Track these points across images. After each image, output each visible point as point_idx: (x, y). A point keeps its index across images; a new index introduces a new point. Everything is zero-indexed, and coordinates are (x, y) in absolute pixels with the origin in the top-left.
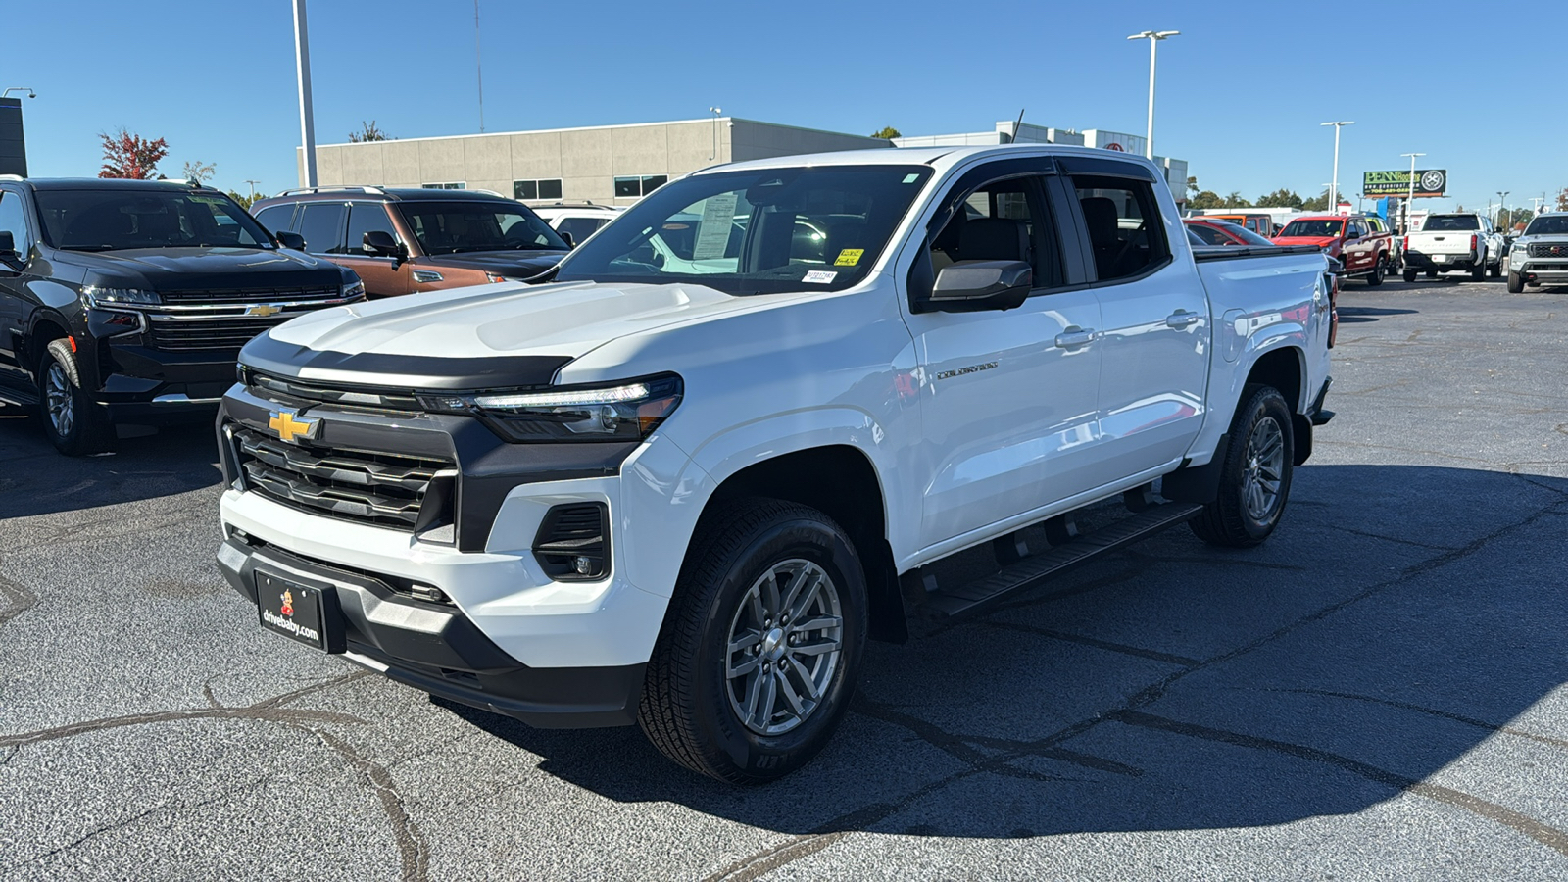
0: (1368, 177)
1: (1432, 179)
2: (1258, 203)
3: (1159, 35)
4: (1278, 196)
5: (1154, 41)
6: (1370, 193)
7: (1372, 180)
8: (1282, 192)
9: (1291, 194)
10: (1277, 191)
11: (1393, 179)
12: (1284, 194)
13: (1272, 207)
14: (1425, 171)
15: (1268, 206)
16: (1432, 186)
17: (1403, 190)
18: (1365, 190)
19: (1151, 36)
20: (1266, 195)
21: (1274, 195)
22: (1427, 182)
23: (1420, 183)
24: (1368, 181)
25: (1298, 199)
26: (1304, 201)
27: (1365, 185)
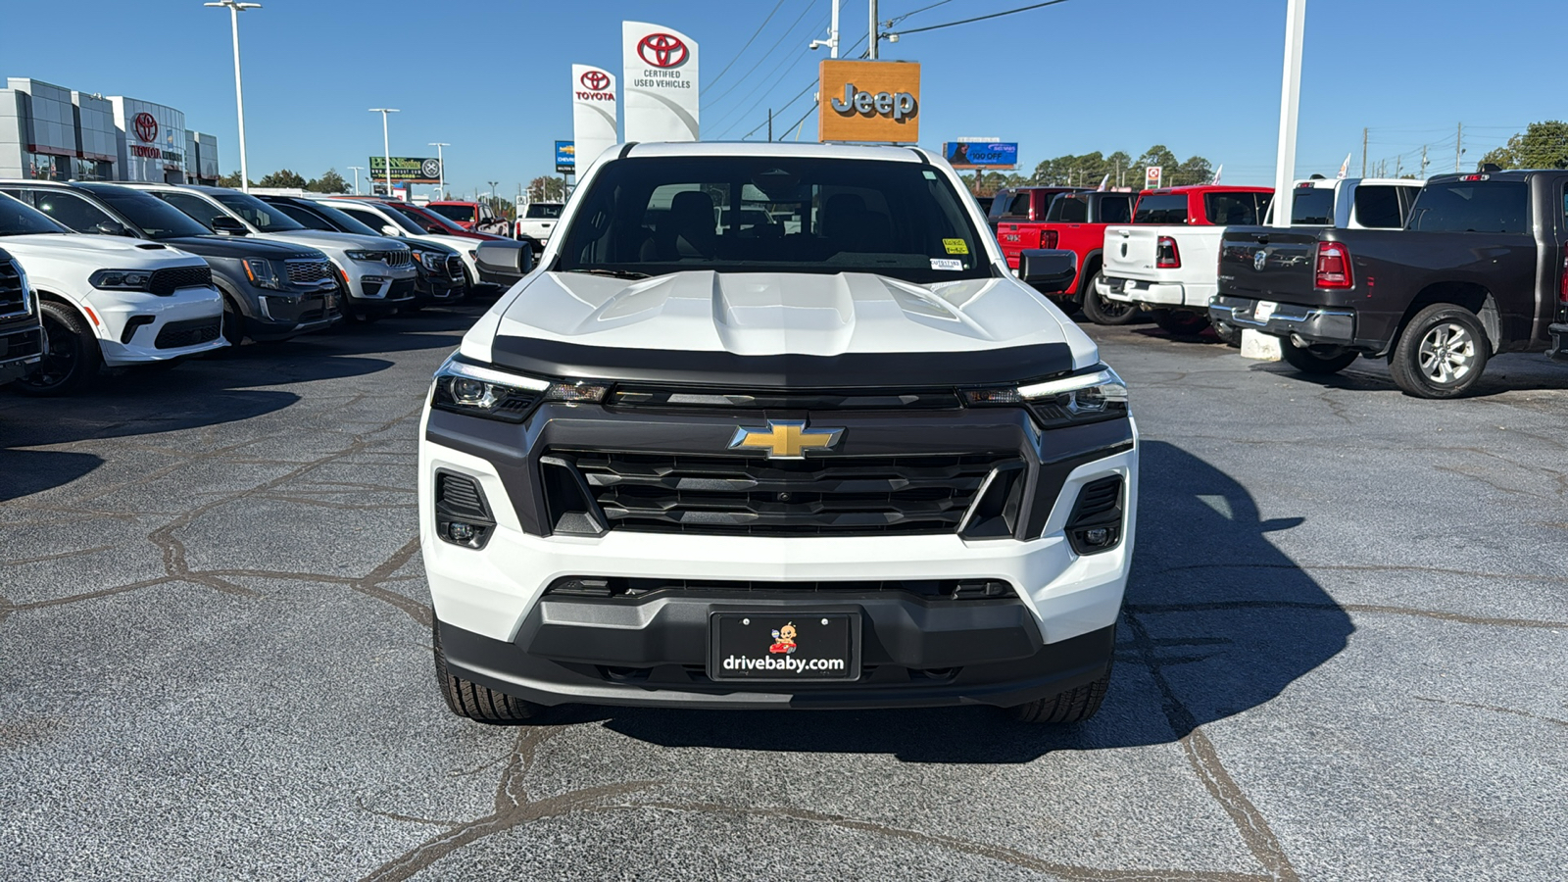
0: (374, 163)
1: (431, 167)
2: (262, 183)
3: (239, 5)
4: (281, 176)
5: (234, 12)
6: (378, 178)
7: (377, 165)
8: (284, 172)
9: (294, 175)
10: (280, 171)
11: (397, 165)
12: (287, 174)
13: (277, 187)
14: (425, 159)
15: (273, 186)
16: (432, 174)
17: (407, 176)
18: (372, 174)
19: (230, 6)
20: (269, 175)
21: (277, 175)
22: (427, 169)
23: (421, 170)
24: (374, 166)
25: (301, 180)
26: (307, 182)
27: (371, 169)
